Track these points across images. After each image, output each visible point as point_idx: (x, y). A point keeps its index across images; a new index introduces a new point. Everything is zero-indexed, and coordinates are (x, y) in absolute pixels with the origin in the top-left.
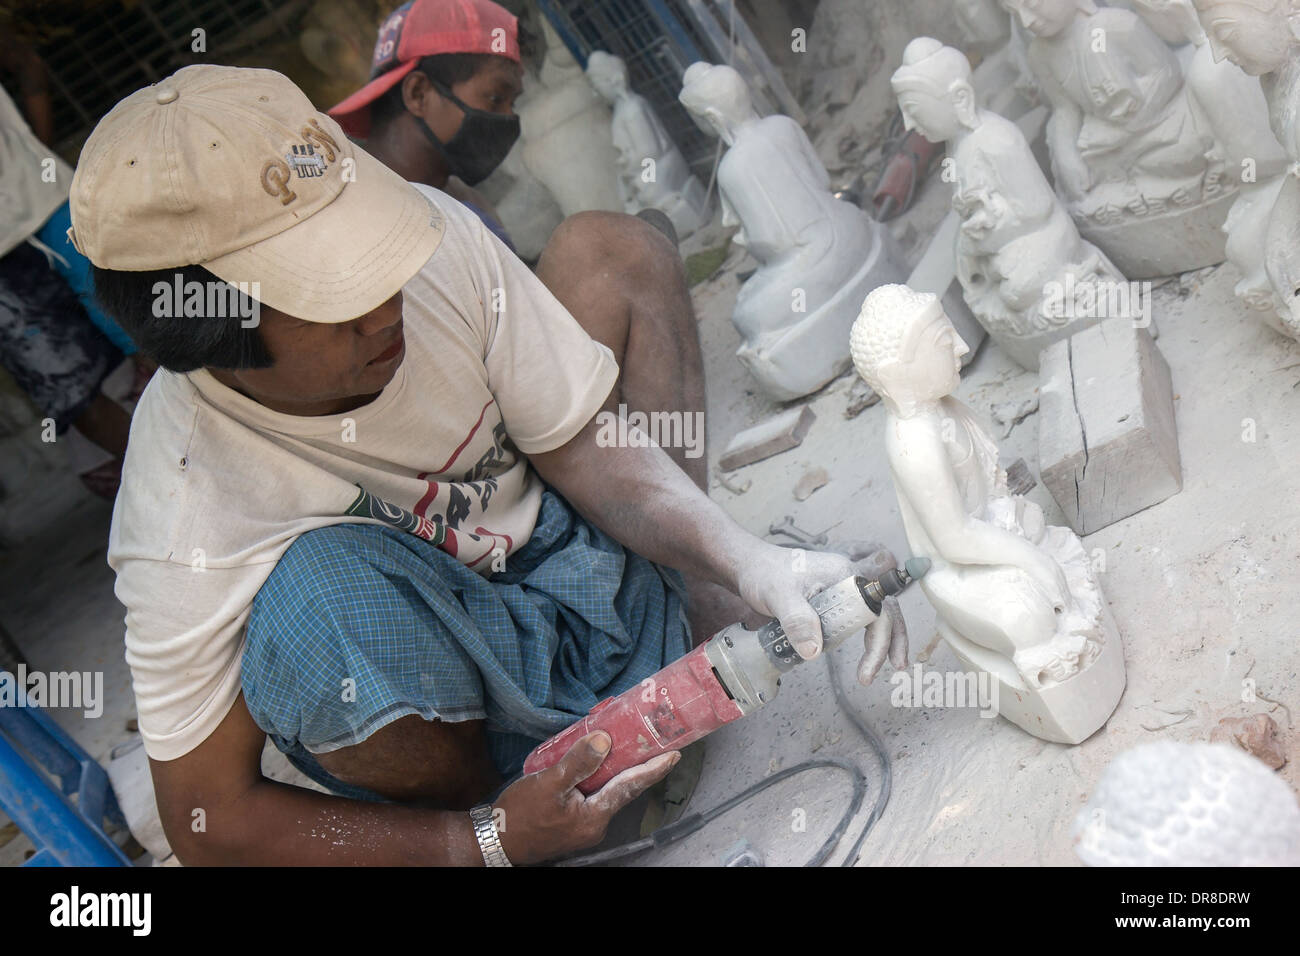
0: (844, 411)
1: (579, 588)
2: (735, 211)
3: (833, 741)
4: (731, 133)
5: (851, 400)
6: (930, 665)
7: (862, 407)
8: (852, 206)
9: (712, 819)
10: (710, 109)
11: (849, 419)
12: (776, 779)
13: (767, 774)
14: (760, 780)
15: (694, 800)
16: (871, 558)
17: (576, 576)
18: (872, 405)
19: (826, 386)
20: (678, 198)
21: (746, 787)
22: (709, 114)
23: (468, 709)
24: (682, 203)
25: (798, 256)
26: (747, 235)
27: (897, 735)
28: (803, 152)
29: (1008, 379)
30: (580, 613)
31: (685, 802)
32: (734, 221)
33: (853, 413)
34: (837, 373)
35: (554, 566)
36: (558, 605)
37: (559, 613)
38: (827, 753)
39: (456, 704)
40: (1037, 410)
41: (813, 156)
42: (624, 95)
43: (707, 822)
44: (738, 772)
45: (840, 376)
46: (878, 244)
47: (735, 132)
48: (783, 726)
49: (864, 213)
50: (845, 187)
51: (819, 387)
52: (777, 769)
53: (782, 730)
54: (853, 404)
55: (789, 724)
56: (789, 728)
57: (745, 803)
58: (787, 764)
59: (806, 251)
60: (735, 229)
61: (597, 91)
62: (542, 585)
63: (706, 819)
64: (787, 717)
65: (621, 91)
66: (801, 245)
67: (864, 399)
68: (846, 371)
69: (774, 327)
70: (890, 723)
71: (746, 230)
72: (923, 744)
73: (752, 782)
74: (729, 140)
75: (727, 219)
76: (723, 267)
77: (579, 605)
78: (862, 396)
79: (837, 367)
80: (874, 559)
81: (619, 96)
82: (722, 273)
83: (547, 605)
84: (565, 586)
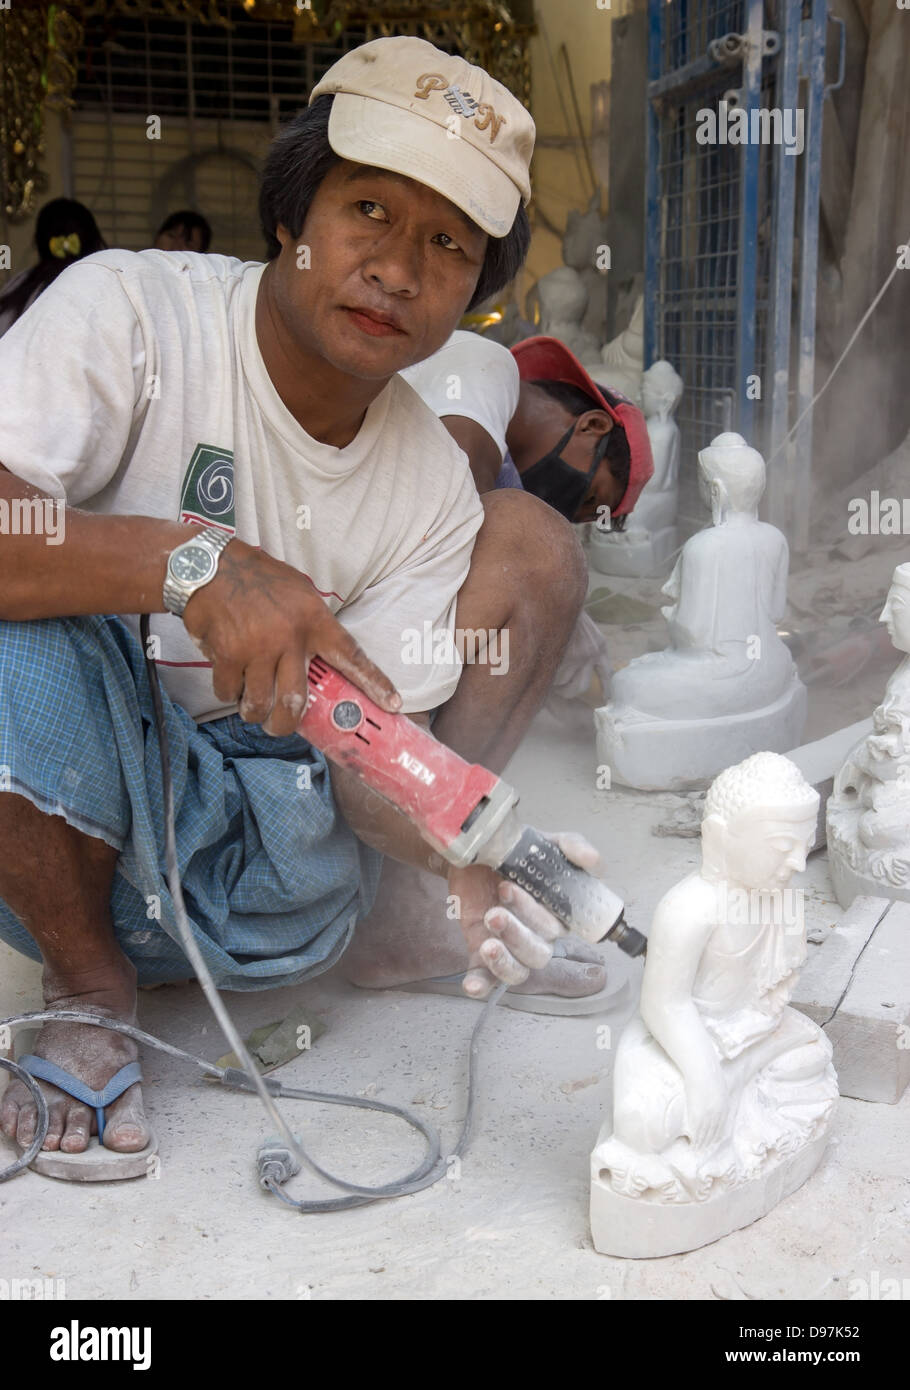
0: (656, 825)
1: (274, 803)
2: (679, 585)
3: (438, 1106)
4: (723, 513)
5: (668, 819)
6: (567, 1099)
7: (672, 832)
8: (787, 653)
9: (288, 1097)
10: (719, 481)
11: (654, 835)
12: (364, 1104)
13: (360, 1094)
14: (350, 1094)
15: (281, 1070)
16: (586, 966)
17: (280, 792)
18: (683, 837)
19: (655, 792)
20: (647, 538)
21: (334, 1092)
22: (716, 485)
23: (106, 829)
24: (647, 544)
25: (708, 661)
26: (676, 613)
27: (495, 1140)
28: (776, 576)
29: (817, 898)
30: (259, 825)
31: (272, 1067)
32: (674, 594)
33: (661, 832)
34: (671, 788)
35: (270, 770)
36: (245, 804)
37: (242, 812)
38: (422, 1114)
39: (95, 817)
40: (821, 943)
41: (782, 585)
42: (664, 416)
43: (281, 1096)
44: (335, 1073)
45: (673, 792)
46: (786, 700)
47: (727, 515)
48: (403, 1061)
49: (794, 665)
50: (797, 631)
51: (649, 789)
52: (371, 1097)
53: (400, 1064)
54: (667, 824)
55: (410, 1063)
56: (407, 1067)
57: (323, 1105)
58: (383, 1098)
59: (718, 661)
60: (671, 601)
61: (642, 395)
62: (245, 777)
63: (282, 1092)
64: (412, 1056)
65: (664, 411)
66: (717, 654)
67: (680, 827)
68: (681, 791)
69: (644, 709)
70: (496, 1126)
71: (678, 607)
72: (512, 1164)
73: (341, 1091)
74: (717, 519)
75: (668, 587)
76: (641, 625)
77: (262, 817)
78: (680, 823)
79: (676, 781)
80: (587, 968)
81: (658, 414)
82: (639, 629)
83: (236, 795)
84: (264, 793)
